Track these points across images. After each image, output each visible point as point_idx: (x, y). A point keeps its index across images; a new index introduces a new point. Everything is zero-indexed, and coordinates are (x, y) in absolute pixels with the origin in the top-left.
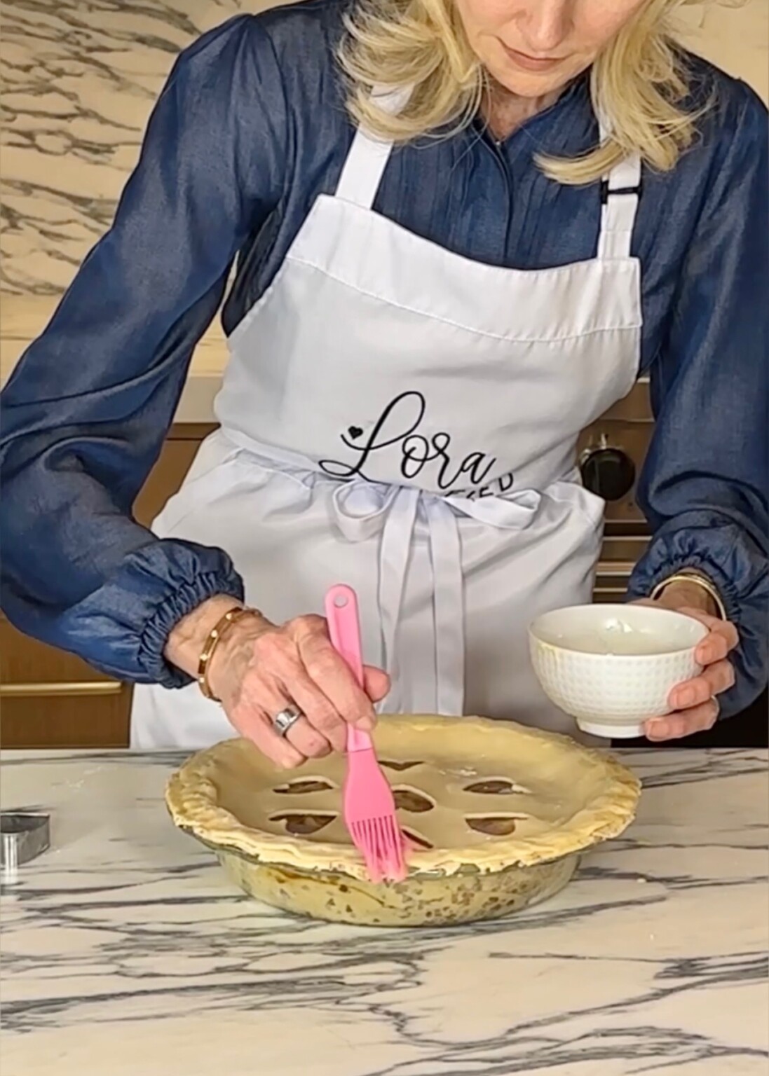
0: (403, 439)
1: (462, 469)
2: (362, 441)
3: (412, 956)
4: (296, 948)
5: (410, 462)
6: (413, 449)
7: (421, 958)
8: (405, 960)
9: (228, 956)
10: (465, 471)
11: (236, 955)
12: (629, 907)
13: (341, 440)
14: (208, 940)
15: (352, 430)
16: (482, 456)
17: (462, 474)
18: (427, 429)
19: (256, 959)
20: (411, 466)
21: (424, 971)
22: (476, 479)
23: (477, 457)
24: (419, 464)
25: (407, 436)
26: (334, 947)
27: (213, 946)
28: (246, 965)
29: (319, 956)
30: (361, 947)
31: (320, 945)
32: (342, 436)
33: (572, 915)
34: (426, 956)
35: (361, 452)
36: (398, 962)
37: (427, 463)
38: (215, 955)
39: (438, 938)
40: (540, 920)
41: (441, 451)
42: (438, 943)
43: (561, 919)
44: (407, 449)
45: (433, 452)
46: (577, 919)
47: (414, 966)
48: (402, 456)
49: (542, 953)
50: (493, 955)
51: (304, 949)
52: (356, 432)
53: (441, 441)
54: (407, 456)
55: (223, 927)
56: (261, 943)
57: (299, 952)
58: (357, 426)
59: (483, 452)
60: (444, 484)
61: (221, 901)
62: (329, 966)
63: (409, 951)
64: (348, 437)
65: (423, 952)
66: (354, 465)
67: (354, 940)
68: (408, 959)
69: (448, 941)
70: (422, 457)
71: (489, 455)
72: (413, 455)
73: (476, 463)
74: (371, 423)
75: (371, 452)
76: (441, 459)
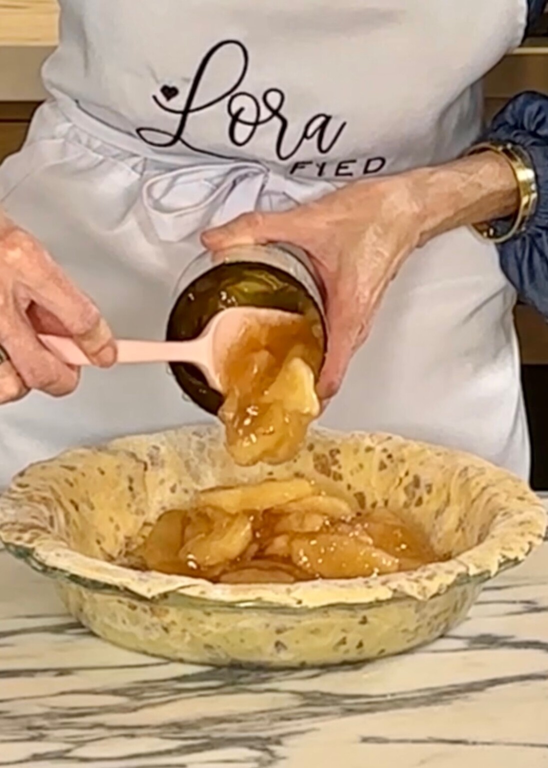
0: (228, 98)
1: (305, 136)
2: (179, 102)
3: (268, 739)
4: (130, 732)
5: (238, 126)
6: (241, 110)
7: (278, 743)
8: (259, 746)
9: (49, 741)
10: (308, 138)
11: (57, 740)
12: (527, 682)
13: (153, 101)
14: (24, 721)
15: (166, 91)
16: (328, 118)
17: (305, 141)
18: (254, 84)
19: (81, 744)
20: (242, 131)
21: (284, 758)
22: (325, 146)
23: (322, 119)
24: (250, 128)
25: (232, 94)
26: (175, 730)
27: (30, 728)
28: (68, 751)
29: (157, 741)
30: (206, 730)
31: (158, 727)
32: (155, 98)
33: (459, 691)
34: (284, 740)
35: (179, 116)
36: (251, 748)
37: (259, 127)
38: (32, 739)
39: (299, 718)
40: (422, 697)
41: (275, 113)
42: (299, 725)
43: (445, 697)
44: (234, 110)
45: (265, 113)
46: (466, 697)
47: (271, 753)
48: (229, 119)
49: (422, 736)
50: (365, 740)
51: (138, 732)
52: (170, 92)
53: (274, 100)
54: (235, 118)
55: (41, 705)
56: (87, 725)
57: (133, 736)
58: (171, 85)
59: (328, 113)
60: (284, 154)
61: (38, 674)
62: (169, 752)
63: (263, 734)
64: (162, 98)
65: (282, 735)
66: (174, 132)
67: (199, 721)
68: (263, 745)
69: (314, 722)
70: (252, 119)
71: (337, 117)
72: (242, 117)
73: (323, 127)
74: (186, 80)
75: (190, 116)
76: (276, 122)
